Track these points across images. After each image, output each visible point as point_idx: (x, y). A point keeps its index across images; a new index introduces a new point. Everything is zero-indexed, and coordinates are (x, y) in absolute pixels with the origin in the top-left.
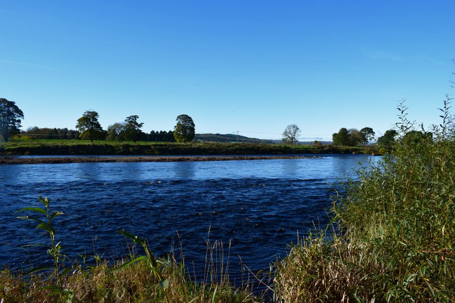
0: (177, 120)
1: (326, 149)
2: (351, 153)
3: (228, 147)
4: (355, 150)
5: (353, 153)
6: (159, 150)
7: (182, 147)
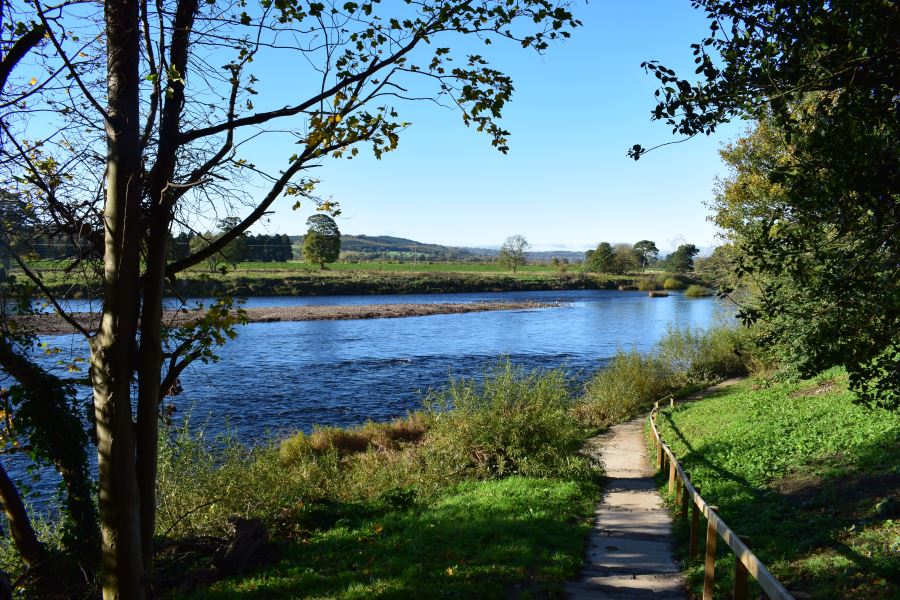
0: (308, 224)
1: (574, 281)
2: (616, 288)
3: (410, 279)
4: (624, 282)
5: (620, 288)
6: (298, 286)
7: (335, 281)
